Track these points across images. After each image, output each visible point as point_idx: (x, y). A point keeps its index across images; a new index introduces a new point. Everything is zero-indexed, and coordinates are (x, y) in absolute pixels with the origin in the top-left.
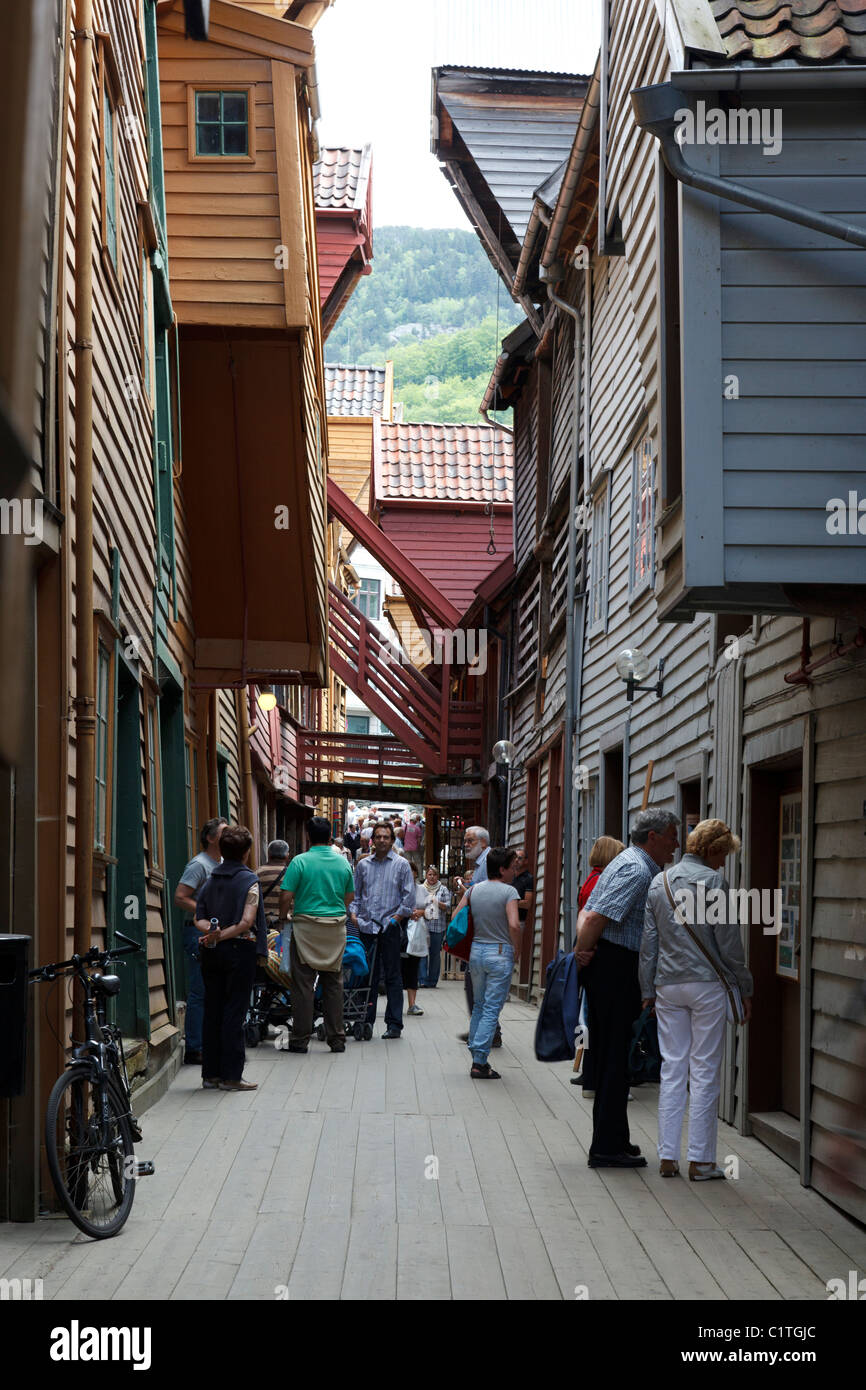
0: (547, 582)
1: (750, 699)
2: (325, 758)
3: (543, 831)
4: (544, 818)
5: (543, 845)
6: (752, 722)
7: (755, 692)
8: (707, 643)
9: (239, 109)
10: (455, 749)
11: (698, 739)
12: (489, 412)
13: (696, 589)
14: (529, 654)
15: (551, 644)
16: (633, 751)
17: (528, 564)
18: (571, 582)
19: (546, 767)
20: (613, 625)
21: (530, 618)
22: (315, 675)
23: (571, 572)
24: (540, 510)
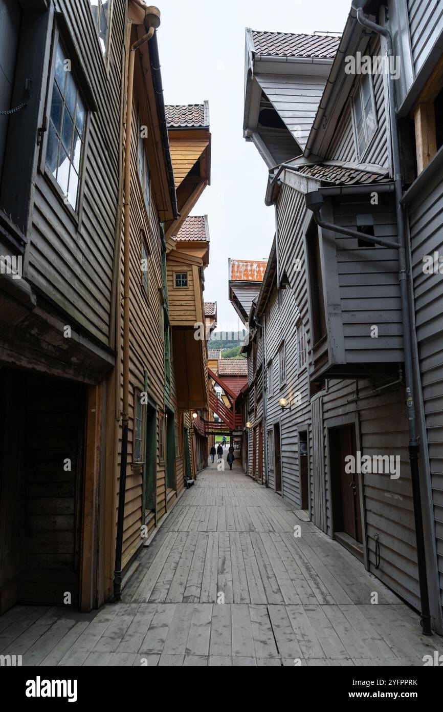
0: (256, 388)
1: (325, 409)
2: (210, 427)
3: (257, 442)
4: (258, 439)
5: (258, 445)
6: (327, 415)
7: (327, 407)
8: (307, 395)
9: (185, 276)
10: (236, 424)
11: (305, 421)
12: (242, 354)
13: (335, 365)
14: (252, 404)
15: (258, 401)
16: (282, 424)
17: (252, 384)
18: (263, 385)
19: (258, 428)
20: (275, 394)
21: (252, 396)
22: (206, 408)
23: (263, 383)
24: (254, 372)
